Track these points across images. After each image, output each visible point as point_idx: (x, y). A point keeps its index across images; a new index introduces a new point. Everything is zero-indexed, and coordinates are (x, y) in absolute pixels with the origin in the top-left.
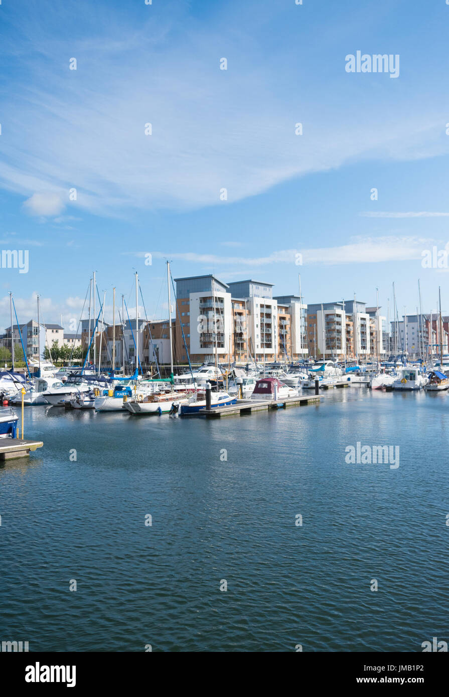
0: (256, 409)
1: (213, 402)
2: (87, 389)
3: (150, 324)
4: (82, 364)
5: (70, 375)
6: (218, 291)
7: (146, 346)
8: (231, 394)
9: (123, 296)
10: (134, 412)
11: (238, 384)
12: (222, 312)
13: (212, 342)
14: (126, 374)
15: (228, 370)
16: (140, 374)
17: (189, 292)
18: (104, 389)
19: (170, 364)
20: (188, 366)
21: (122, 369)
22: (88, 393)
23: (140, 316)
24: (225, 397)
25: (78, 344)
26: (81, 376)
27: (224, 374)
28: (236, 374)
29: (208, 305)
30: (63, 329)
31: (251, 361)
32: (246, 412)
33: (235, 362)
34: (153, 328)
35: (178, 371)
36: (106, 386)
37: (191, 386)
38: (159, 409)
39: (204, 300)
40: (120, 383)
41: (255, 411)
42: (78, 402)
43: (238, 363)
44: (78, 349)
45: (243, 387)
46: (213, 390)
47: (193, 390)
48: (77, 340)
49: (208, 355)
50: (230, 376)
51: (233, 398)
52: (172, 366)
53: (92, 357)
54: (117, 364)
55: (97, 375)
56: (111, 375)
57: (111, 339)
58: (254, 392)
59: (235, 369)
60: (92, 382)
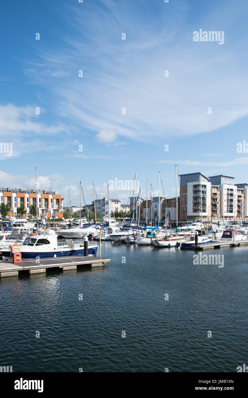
0: (223, 246)
1: (199, 242)
2: (132, 233)
3: (166, 199)
4: (130, 220)
5: (124, 226)
6: (203, 181)
7: (163, 211)
8: (209, 238)
9: (151, 185)
10: (156, 245)
11: (213, 232)
12: (205, 193)
13: (199, 209)
14: (153, 226)
15: (208, 225)
16: (160, 226)
17: (187, 182)
18: (142, 233)
19: (176, 221)
20: (186, 222)
21: (151, 223)
22: (133, 235)
23: (161, 195)
24: (206, 239)
25: (128, 210)
26: (129, 226)
27: (205, 226)
28: (212, 227)
29: (198, 189)
30: (120, 202)
31: (221, 220)
32: (217, 247)
33: (212, 221)
34: (168, 202)
35: (180, 225)
36: (142, 232)
37: (187, 233)
38: (169, 244)
39: (195, 186)
40: (150, 230)
41: (222, 247)
42: (128, 240)
43: (213, 221)
44: (128, 212)
45: (216, 234)
46: (199, 235)
47: (188, 235)
48: (127, 208)
49: (197, 216)
50: (209, 228)
51: (210, 240)
52: (177, 222)
53: (135, 217)
54: (148, 220)
55: (138, 226)
56: (145, 226)
57: (145, 207)
58: (222, 237)
59: (211, 224)
60: (135, 229)
